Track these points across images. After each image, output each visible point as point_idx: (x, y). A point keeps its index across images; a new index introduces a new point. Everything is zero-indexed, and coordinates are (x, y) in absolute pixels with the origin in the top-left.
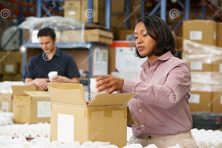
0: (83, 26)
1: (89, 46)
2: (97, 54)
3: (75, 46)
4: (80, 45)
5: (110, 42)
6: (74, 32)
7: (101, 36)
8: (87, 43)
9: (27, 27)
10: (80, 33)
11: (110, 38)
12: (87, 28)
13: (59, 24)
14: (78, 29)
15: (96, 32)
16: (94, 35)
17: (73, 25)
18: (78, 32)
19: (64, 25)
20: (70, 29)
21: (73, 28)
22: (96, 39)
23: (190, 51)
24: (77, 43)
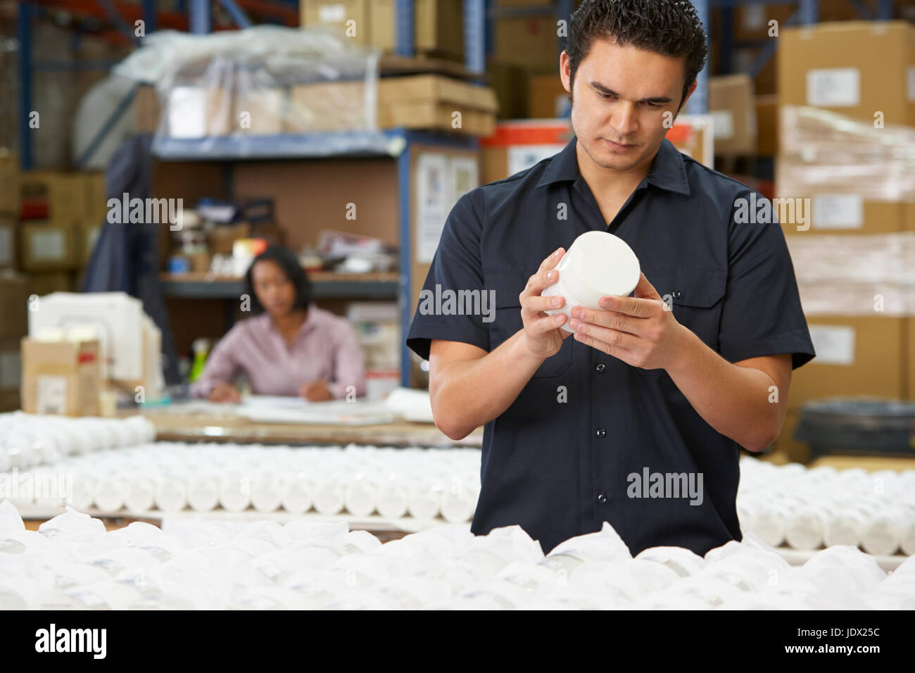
0: (372, 63)
1: (395, 146)
2: (433, 176)
3: (340, 145)
4: (361, 143)
5: (486, 126)
6: (335, 91)
7: (445, 105)
8: (389, 132)
9: (150, 75)
10: (361, 93)
11: (481, 112)
12: (388, 73)
13: (278, 62)
14: (350, 77)
15: (425, 87)
16: (415, 101)
17: (331, 65)
18: (351, 89)
19: (298, 62)
20: (321, 79)
21: (330, 73)
22: (425, 117)
23: (809, 152)
24: (350, 134)
